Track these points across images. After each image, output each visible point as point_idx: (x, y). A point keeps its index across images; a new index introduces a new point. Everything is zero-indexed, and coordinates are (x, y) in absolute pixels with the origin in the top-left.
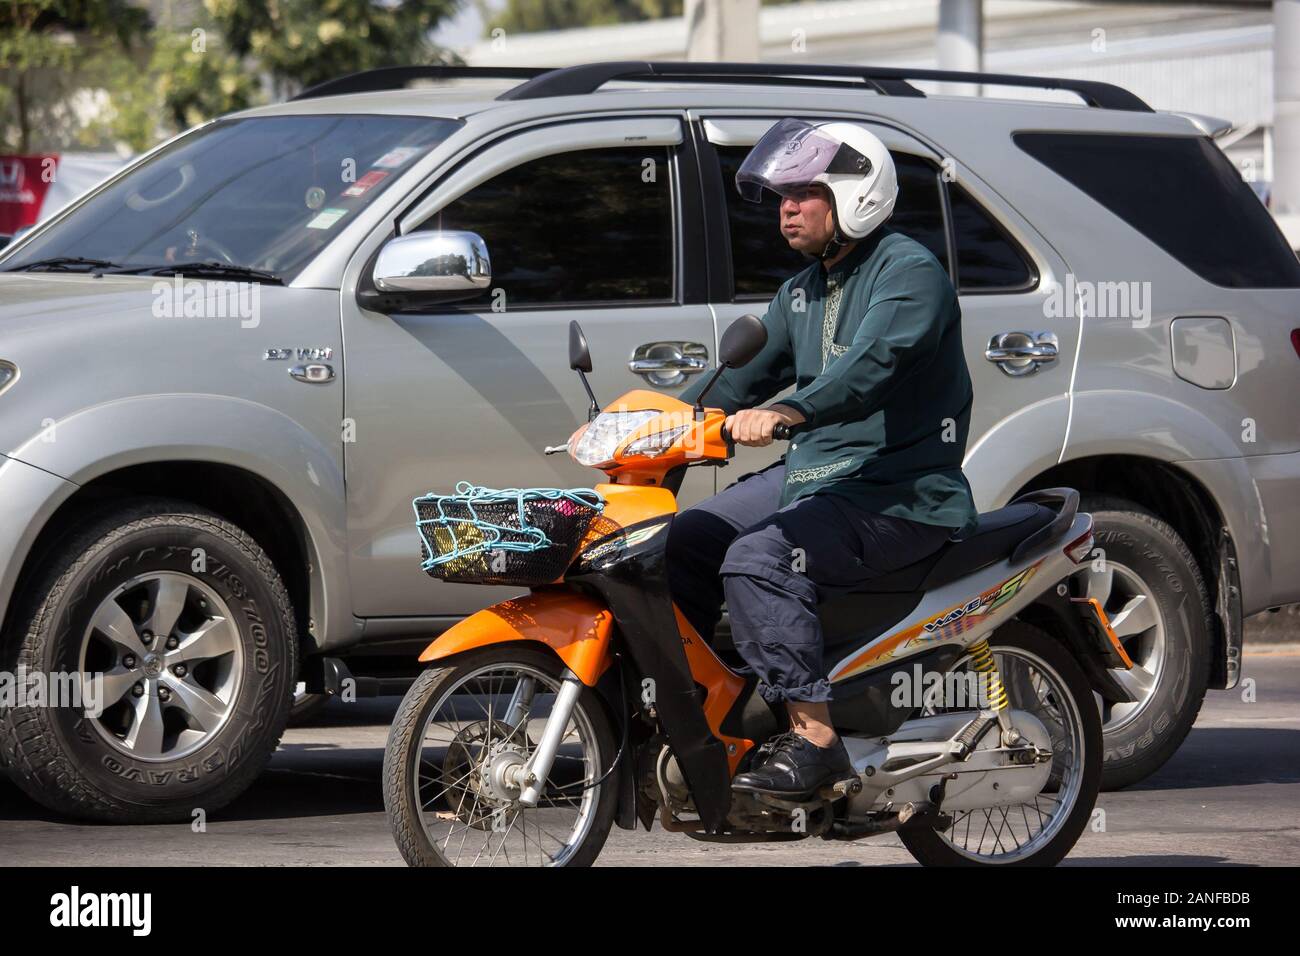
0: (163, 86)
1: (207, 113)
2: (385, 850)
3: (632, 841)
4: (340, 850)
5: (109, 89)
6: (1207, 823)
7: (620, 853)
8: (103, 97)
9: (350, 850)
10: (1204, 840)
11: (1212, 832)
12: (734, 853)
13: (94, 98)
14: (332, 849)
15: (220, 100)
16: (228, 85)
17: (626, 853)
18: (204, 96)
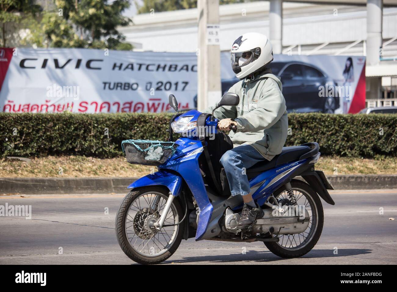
0: (44, 28)
1: (57, 36)
2: (115, 248)
3: (187, 246)
4: (103, 248)
5: (29, 28)
6: (353, 241)
7: (184, 249)
8: (28, 31)
9: (105, 248)
10: (353, 246)
11: (355, 243)
12: (217, 249)
13: (25, 32)
14: (100, 248)
15: (60, 32)
16: (62, 27)
17: (185, 249)
18: (56, 31)
